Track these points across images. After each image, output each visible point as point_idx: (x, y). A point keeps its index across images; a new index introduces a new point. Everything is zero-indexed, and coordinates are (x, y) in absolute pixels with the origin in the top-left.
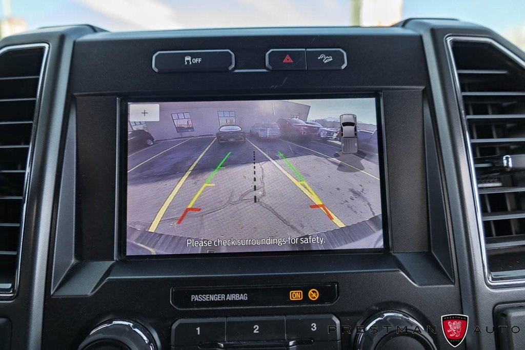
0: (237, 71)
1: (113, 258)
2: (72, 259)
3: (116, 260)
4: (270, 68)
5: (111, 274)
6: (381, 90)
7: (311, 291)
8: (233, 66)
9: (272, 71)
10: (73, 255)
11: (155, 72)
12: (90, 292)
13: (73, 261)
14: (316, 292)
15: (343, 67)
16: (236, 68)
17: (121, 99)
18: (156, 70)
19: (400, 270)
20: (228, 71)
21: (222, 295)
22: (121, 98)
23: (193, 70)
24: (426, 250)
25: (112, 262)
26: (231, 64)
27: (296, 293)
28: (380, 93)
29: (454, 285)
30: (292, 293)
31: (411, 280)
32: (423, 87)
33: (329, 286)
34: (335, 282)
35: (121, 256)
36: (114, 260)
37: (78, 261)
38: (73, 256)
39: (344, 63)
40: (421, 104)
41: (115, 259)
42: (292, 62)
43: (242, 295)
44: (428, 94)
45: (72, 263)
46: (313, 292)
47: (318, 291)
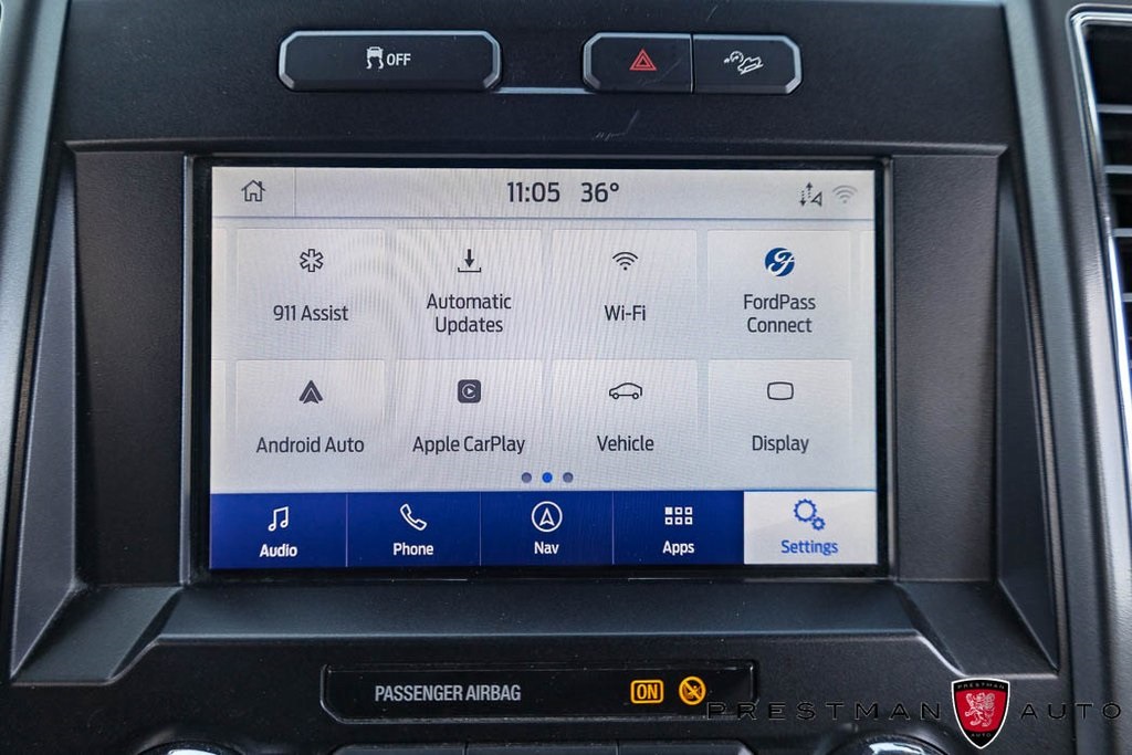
0: (505, 90)
1: (178, 580)
2: (68, 582)
3: (185, 585)
4: (596, 84)
5: (167, 627)
6: (888, 153)
7: (685, 682)
8: (496, 76)
9: (599, 92)
10: (73, 570)
11: (288, 88)
12: (113, 670)
13: (73, 586)
14: (698, 685)
15: (791, 87)
16: (502, 82)
17: (196, 161)
18: (290, 83)
19: (918, 632)
20: (482, 91)
21: (456, 687)
22: (195, 156)
23: (388, 86)
24: (986, 579)
25: (174, 591)
26: (490, 70)
27: (646, 684)
28: (885, 161)
29: (1057, 674)
30: (636, 685)
31: (947, 659)
32: (1002, 148)
33: (734, 669)
34: (748, 661)
35: (199, 572)
36: (179, 585)
37: (85, 586)
38: (73, 575)
39: (792, 76)
40: (994, 194)
41: (181, 581)
42: (654, 68)
43: (506, 687)
44: (1012, 170)
45: (69, 591)
46: (692, 683)
47: (704, 682)
